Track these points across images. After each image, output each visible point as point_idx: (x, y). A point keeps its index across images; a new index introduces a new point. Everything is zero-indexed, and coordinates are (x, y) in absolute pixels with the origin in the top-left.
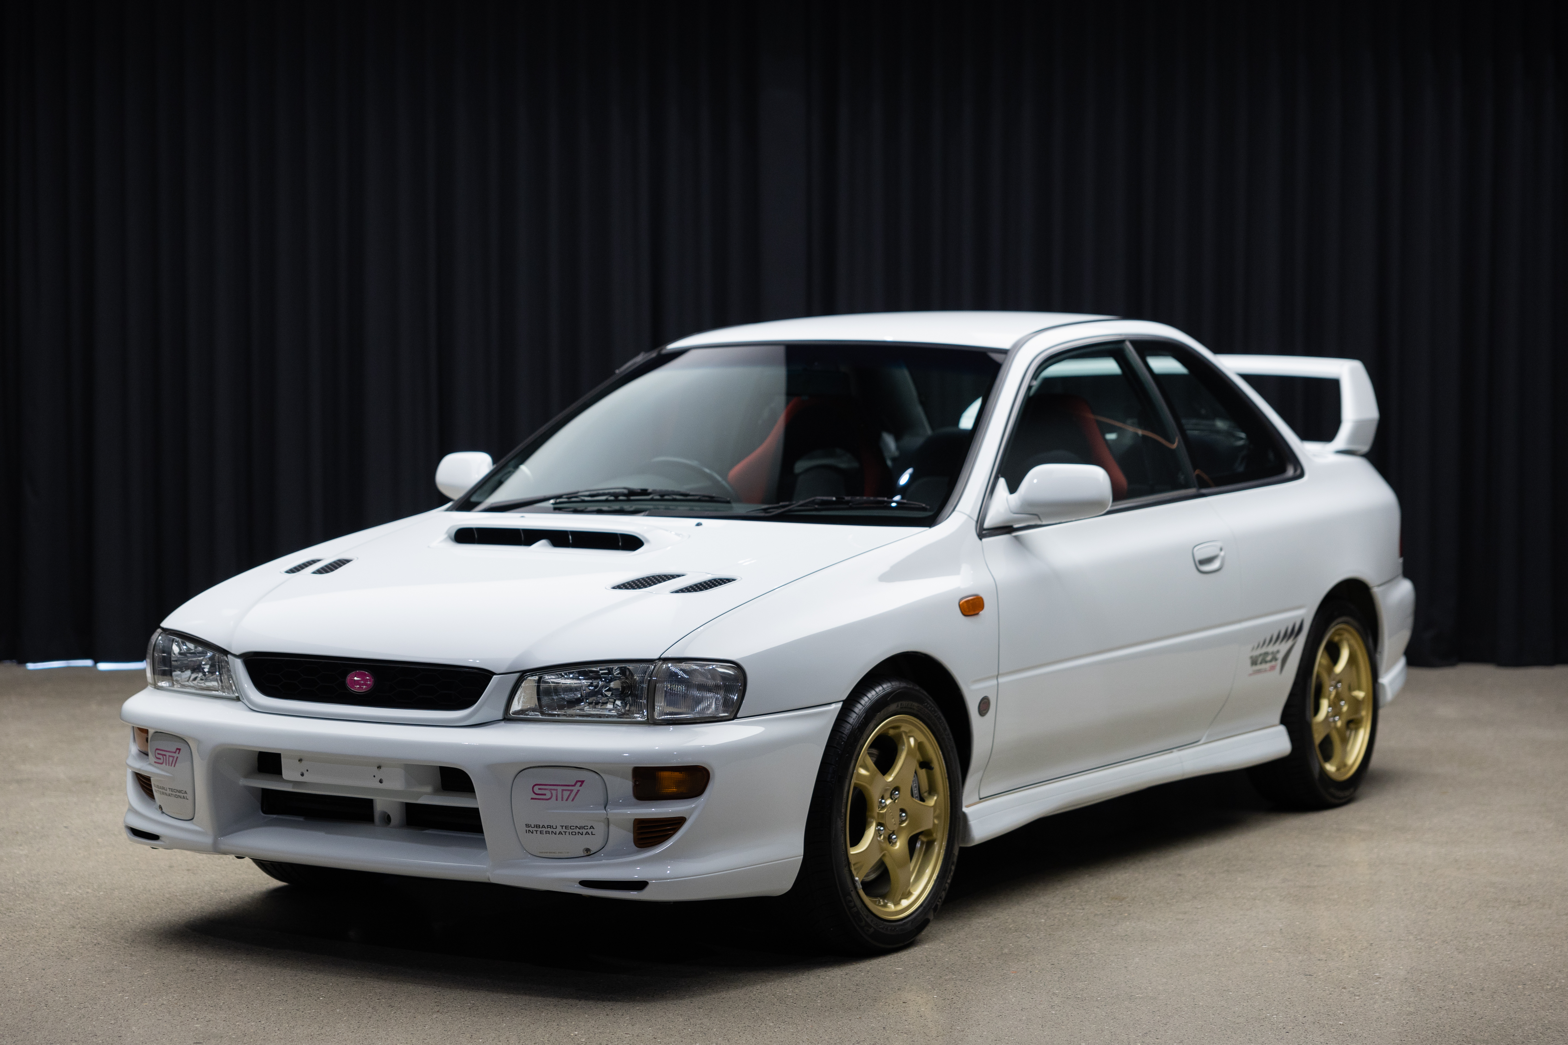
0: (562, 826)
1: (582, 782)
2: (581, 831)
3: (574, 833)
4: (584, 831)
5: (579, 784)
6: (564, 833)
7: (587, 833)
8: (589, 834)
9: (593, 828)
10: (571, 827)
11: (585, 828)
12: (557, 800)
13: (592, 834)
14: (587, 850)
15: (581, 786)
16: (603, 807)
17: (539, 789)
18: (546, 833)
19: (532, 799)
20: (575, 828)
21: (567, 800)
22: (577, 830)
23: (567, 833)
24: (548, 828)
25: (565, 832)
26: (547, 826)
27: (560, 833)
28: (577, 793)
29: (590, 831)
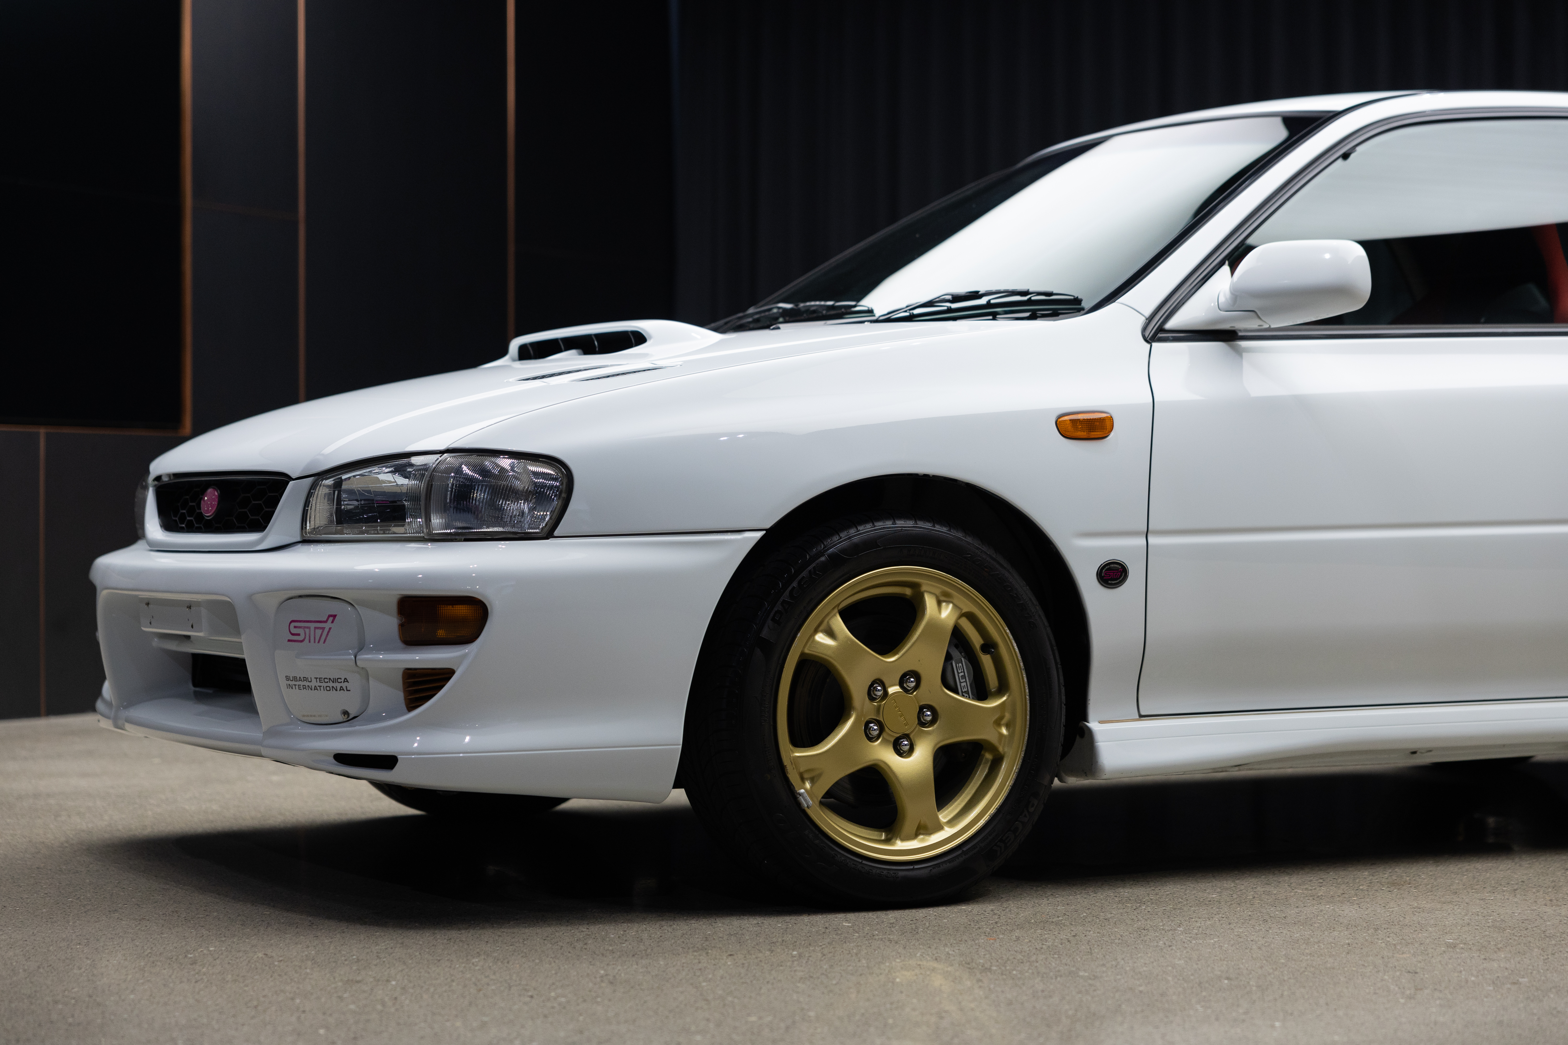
0: (316, 678)
1: (335, 616)
2: (335, 685)
3: (328, 689)
4: (339, 685)
5: (331, 619)
6: (318, 688)
7: (341, 689)
8: (343, 690)
9: (347, 681)
10: (324, 679)
11: (339, 680)
12: (310, 642)
13: (347, 690)
14: (345, 713)
15: (332, 622)
16: (356, 650)
17: (295, 627)
18: (304, 688)
19: (289, 641)
20: (328, 680)
21: (319, 642)
22: (331, 684)
23: (322, 688)
24: (304, 680)
25: (320, 686)
26: (304, 678)
27: (316, 688)
28: (329, 632)
29: (344, 685)
